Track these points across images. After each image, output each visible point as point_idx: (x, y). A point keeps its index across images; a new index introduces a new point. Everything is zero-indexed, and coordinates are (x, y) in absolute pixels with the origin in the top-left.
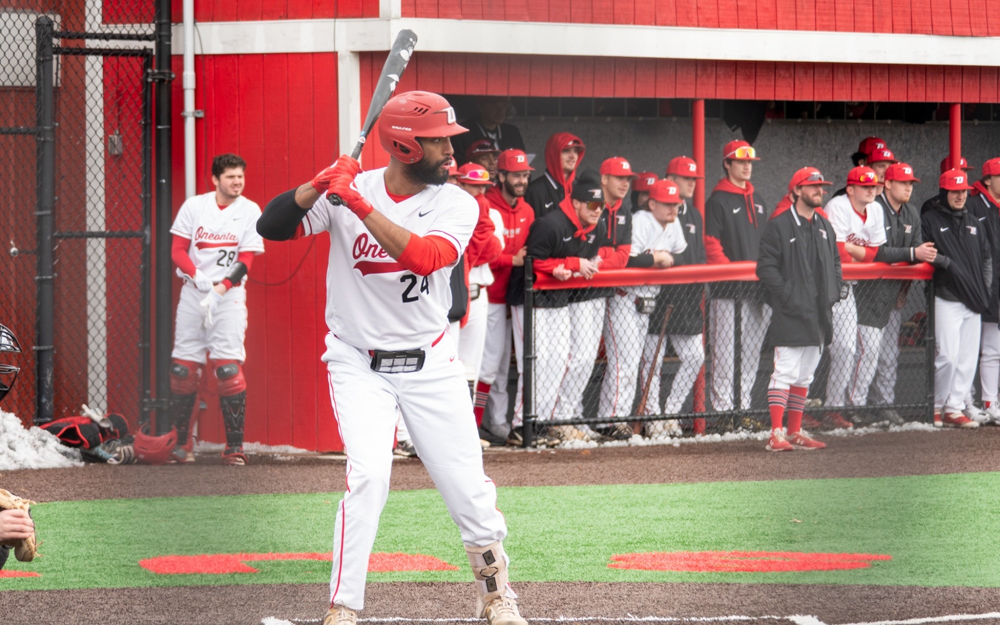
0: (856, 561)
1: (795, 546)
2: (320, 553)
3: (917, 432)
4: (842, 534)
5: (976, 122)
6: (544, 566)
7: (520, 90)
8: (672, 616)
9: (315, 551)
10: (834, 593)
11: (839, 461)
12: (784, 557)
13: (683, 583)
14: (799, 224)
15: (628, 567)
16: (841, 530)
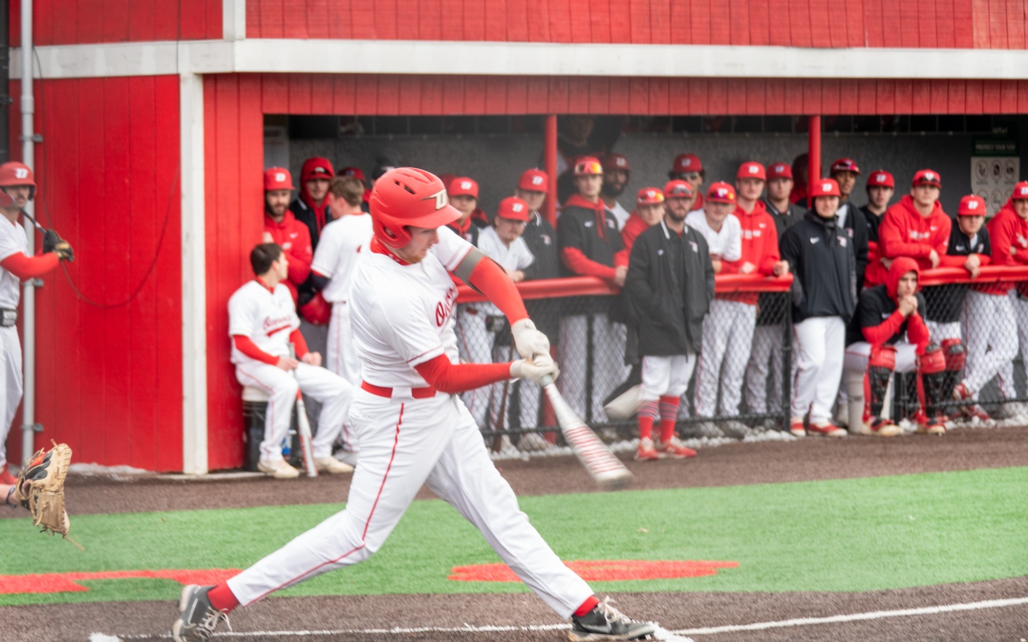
0: (702, 569)
1: (640, 555)
2: (152, 570)
3: (772, 441)
4: (689, 543)
5: (837, 134)
6: (382, 579)
7: (367, 108)
8: (510, 625)
9: (148, 569)
10: (678, 601)
11: (691, 472)
12: (629, 565)
13: (524, 593)
14: (667, 235)
15: (468, 579)
16: (689, 539)
